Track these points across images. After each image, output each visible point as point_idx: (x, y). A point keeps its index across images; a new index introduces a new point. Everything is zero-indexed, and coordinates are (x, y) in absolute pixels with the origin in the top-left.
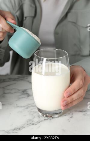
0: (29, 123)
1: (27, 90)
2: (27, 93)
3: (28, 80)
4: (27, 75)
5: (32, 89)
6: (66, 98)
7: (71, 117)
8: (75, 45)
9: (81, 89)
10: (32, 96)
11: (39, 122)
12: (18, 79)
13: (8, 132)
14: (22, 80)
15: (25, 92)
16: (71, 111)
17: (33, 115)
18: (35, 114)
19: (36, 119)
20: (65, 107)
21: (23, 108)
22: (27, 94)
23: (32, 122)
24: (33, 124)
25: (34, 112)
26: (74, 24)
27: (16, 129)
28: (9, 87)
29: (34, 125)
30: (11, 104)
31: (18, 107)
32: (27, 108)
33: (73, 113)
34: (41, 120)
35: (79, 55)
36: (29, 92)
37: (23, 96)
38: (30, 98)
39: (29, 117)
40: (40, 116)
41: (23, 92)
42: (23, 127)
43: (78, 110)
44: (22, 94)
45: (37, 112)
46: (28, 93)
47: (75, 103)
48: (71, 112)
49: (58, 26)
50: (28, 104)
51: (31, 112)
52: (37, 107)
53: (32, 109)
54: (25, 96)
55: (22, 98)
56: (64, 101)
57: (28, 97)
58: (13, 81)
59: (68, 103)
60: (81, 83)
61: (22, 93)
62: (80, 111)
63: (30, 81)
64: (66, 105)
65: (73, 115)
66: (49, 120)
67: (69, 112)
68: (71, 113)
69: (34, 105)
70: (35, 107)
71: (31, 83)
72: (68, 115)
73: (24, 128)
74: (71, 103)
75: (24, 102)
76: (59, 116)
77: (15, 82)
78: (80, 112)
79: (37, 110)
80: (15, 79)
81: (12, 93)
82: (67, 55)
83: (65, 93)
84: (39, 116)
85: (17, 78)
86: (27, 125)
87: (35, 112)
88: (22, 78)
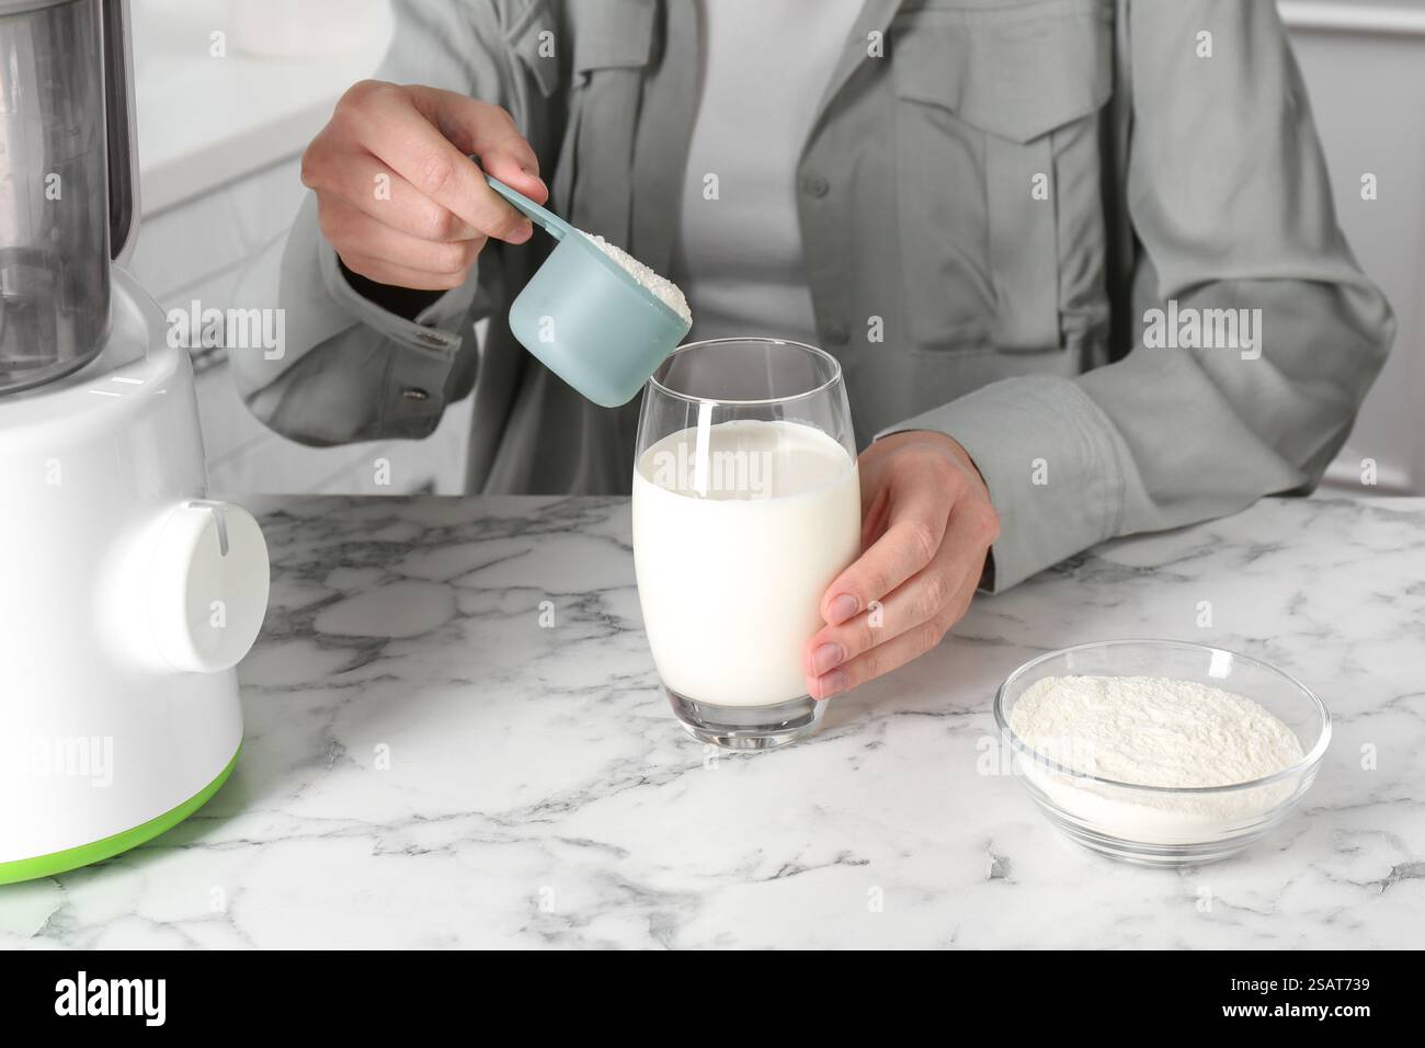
0: (620, 776)
1: (607, 597)
2: (605, 612)
3: (608, 528)
4: (602, 500)
5: (635, 587)
6: (832, 631)
7: (872, 746)
8: (951, 268)
9: (924, 579)
10: (638, 628)
11: (681, 773)
12: (538, 522)
13: (504, 821)
14: (567, 530)
15: (594, 608)
16: (876, 713)
17: (642, 735)
18: (656, 733)
19: (664, 758)
20: (829, 681)
21: (584, 701)
22: (604, 618)
23: (640, 773)
24: (643, 781)
25: (648, 719)
26: (941, 117)
27: (547, 806)
28: (481, 580)
29: (650, 787)
30: (507, 679)
31: (550, 692)
32: (607, 700)
33: (885, 724)
34: (689, 762)
35: (982, 341)
36: (617, 605)
37: (580, 630)
38: (625, 640)
39: (619, 745)
40: (687, 741)
41: (582, 606)
42: (586, 797)
43: (918, 708)
44: (576, 619)
45: (667, 720)
46: (611, 612)
47: (890, 661)
48: (873, 720)
49: (826, 136)
50: (613, 677)
51: (632, 719)
52: (668, 690)
53: (641, 704)
54: (593, 628)
55: (575, 641)
56: (820, 646)
57: (613, 634)
58: (512, 535)
59: (846, 658)
60: (925, 539)
61: (574, 612)
62: (929, 714)
63: (623, 540)
64: (836, 670)
65: (881, 732)
66: (736, 762)
67: (863, 719)
68: (875, 725)
69: (649, 681)
70: (655, 694)
71: (629, 549)
72: (852, 735)
73: (590, 800)
74: (865, 656)
75: (591, 664)
76: (800, 740)
77: (522, 543)
78: (927, 719)
79: (667, 708)
80: (520, 528)
81: (510, 616)
82: (838, 376)
83: (827, 598)
84: (679, 743)
85: (533, 516)
86: (612, 785)
87: (658, 721)
88: (568, 517)
